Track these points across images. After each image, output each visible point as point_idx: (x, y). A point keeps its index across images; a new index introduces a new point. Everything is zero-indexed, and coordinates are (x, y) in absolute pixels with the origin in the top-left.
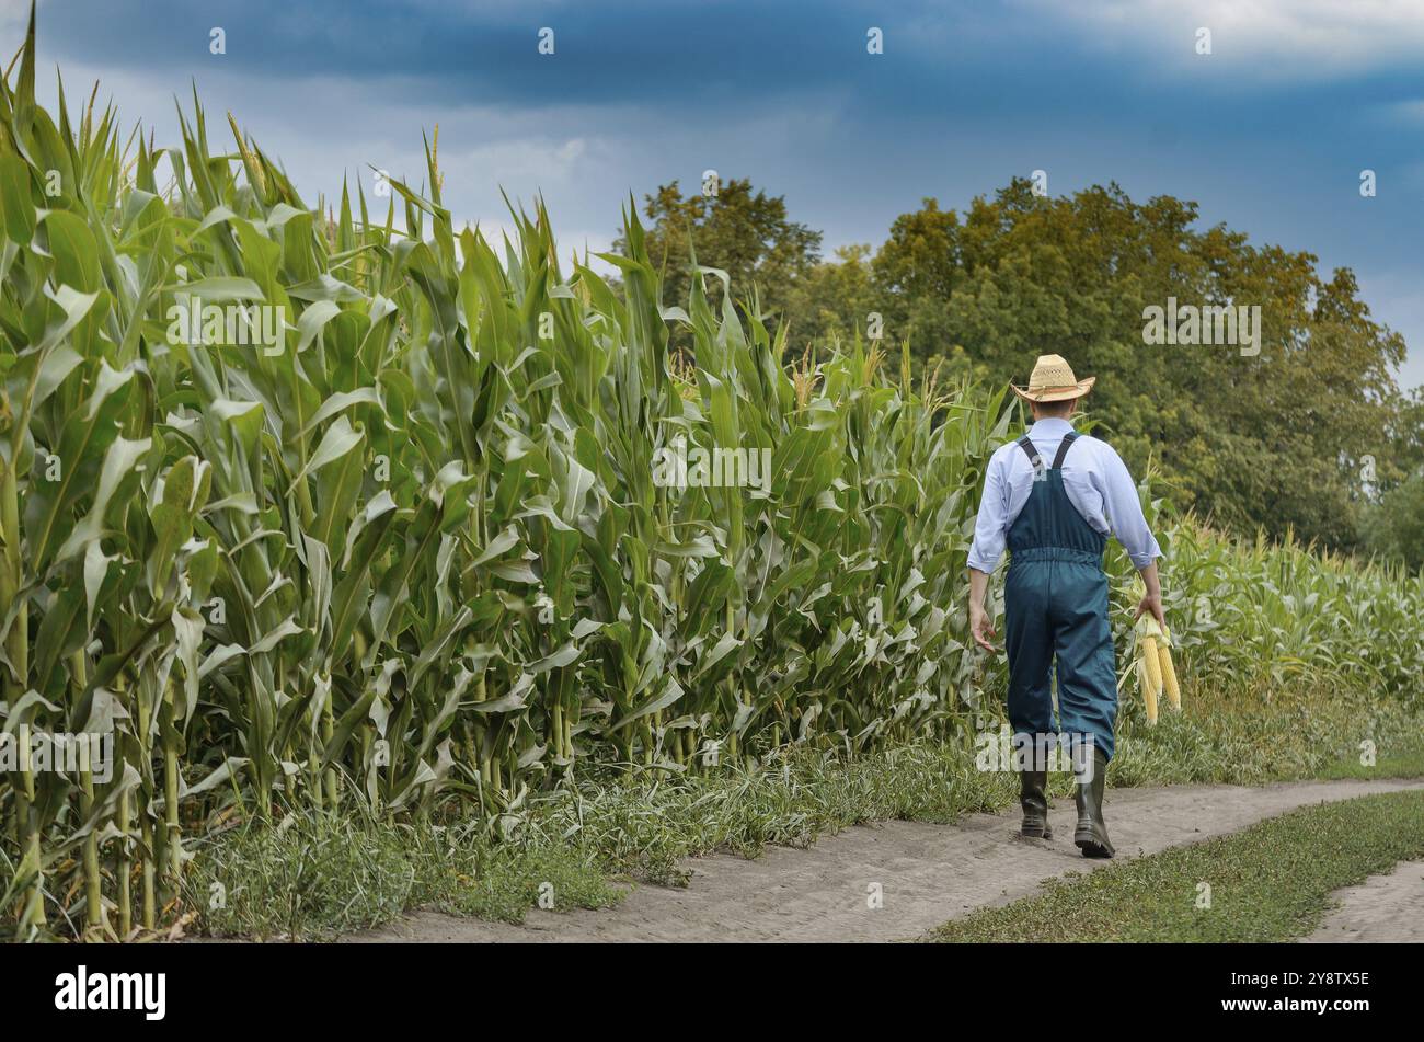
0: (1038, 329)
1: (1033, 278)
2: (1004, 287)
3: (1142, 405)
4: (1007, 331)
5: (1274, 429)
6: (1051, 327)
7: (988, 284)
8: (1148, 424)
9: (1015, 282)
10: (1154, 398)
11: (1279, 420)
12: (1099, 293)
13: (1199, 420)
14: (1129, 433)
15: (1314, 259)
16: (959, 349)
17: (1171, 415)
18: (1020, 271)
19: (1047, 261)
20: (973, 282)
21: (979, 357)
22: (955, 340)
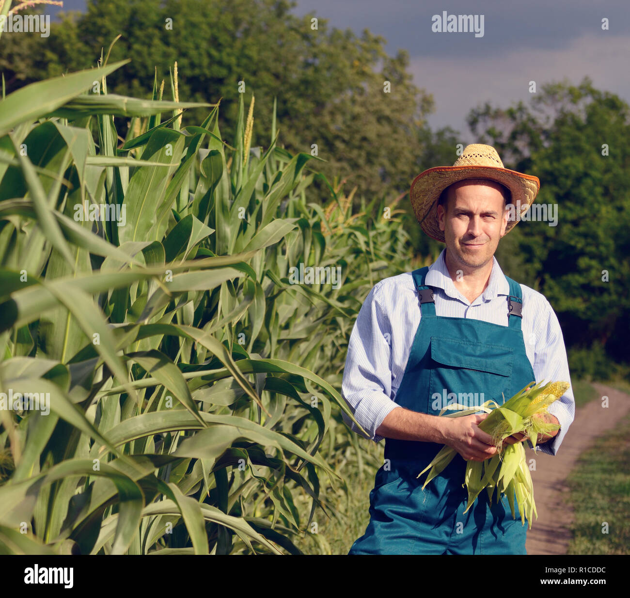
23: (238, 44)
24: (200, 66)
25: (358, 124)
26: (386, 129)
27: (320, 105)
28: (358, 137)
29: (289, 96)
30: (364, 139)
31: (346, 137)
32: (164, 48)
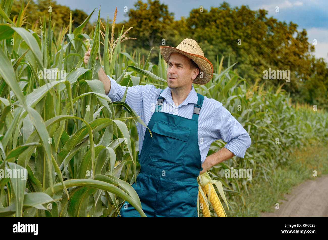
0: (225, 38)
1: (225, 26)
2: (218, 27)
3: (249, 57)
4: (218, 38)
5: (280, 64)
6: (228, 38)
7: (214, 27)
8: (251, 62)
9: (220, 27)
10: (253, 56)
11: (281, 62)
12: (240, 30)
13: (263, 62)
14: (246, 64)
15: (298, 26)
16: (206, 42)
17: (256, 60)
18: (221, 24)
19: (228, 22)
20: (210, 26)
21: (211, 44)
22: (206, 39)
23: (243, 28)
24: (229, 36)
25: (287, 56)
26: (297, 58)
27: (273, 49)
28: (287, 61)
29: (263, 46)
30: (289, 61)
31: (283, 61)
32: (216, 29)
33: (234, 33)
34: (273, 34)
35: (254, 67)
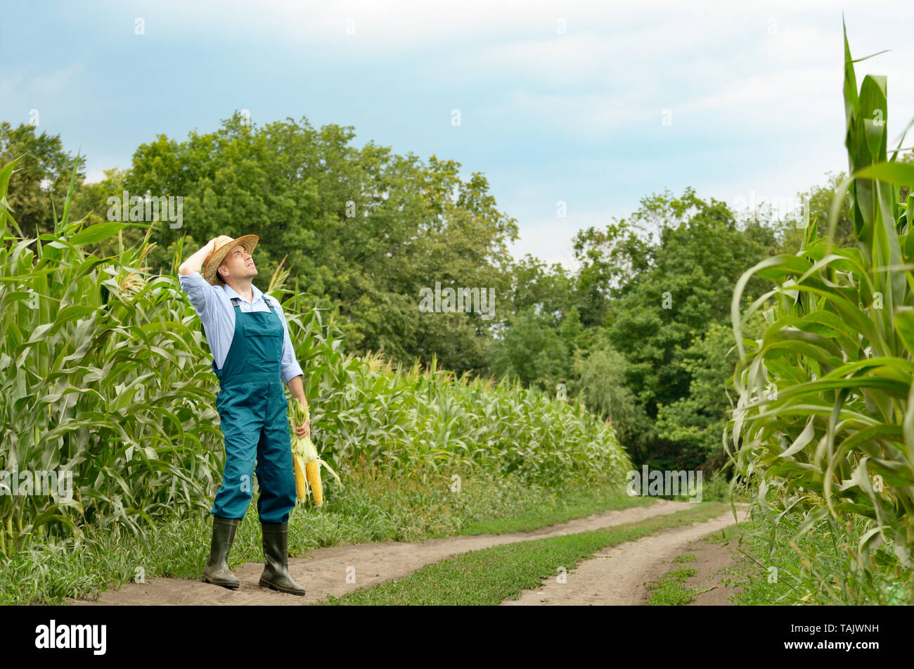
0: (247, 222)
1: (240, 185)
2: (220, 192)
3: (323, 273)
6: (256, 220)
7: (209, 191)
8: (328, 287)
9: (226, 188)
10: (332, 268)
12: (288, 193)
15: (458, 165)
16: (190, 238)
18: (229, 179)
19: (249, 172)
20: (198, 190)
33: (270, 204)
34: (385, 196)
35: (338, 303)
